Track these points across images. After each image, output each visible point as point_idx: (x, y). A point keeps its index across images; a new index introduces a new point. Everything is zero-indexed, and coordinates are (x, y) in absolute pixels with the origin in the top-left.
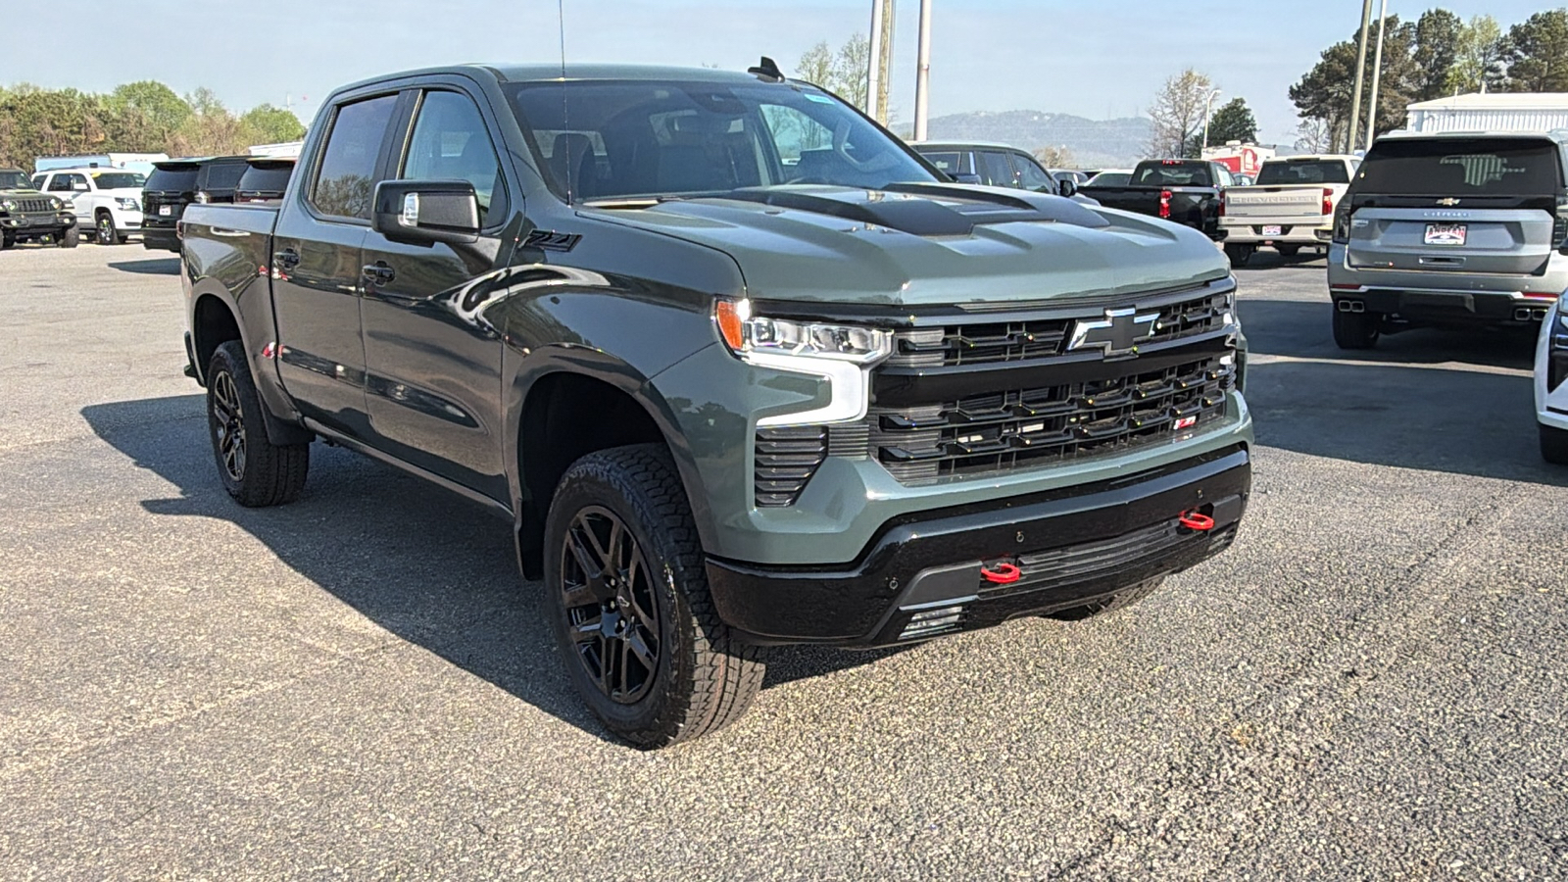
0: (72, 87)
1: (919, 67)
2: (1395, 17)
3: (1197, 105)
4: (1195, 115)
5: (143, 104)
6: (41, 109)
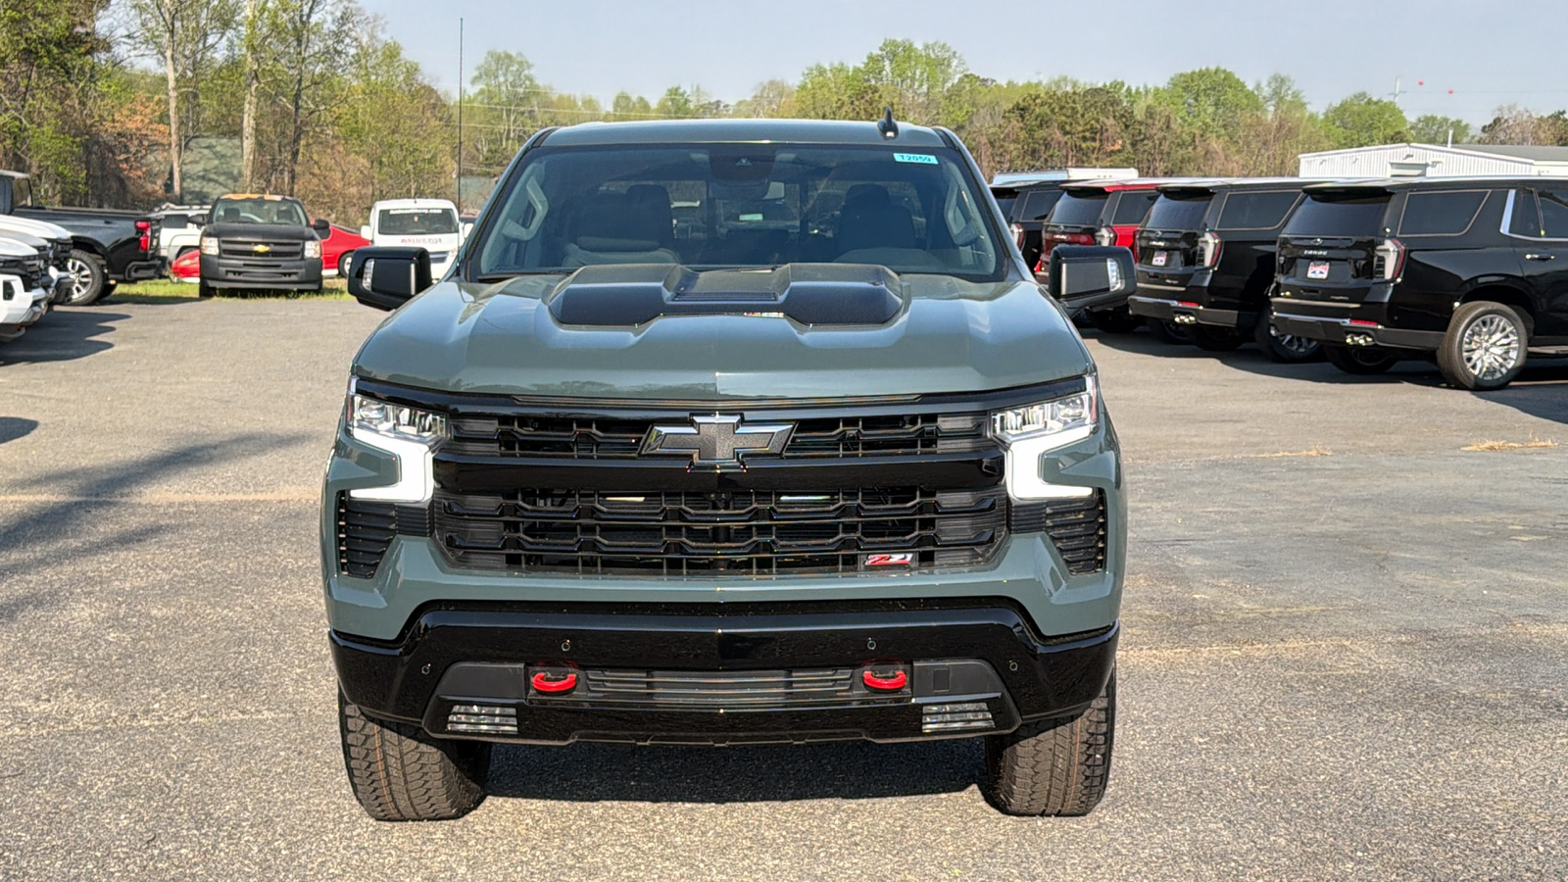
0: (1119, 80)
5: (1202, 98)
6: (1053, 110)
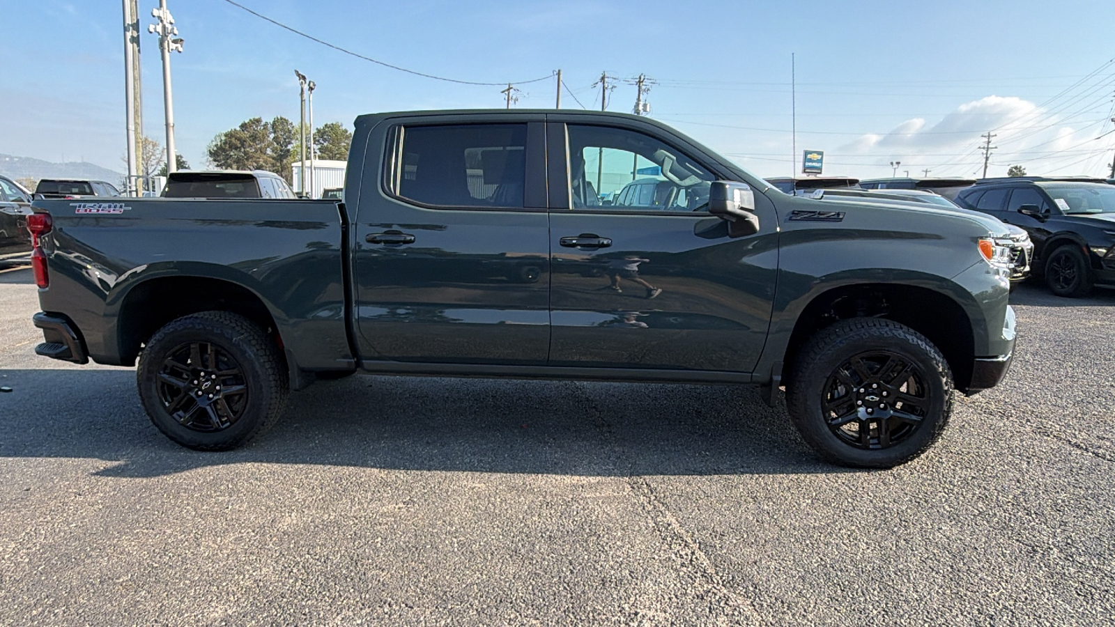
1: (167, 125)
2: (260, 118)
3: (153, 157)
4: (153, 163)
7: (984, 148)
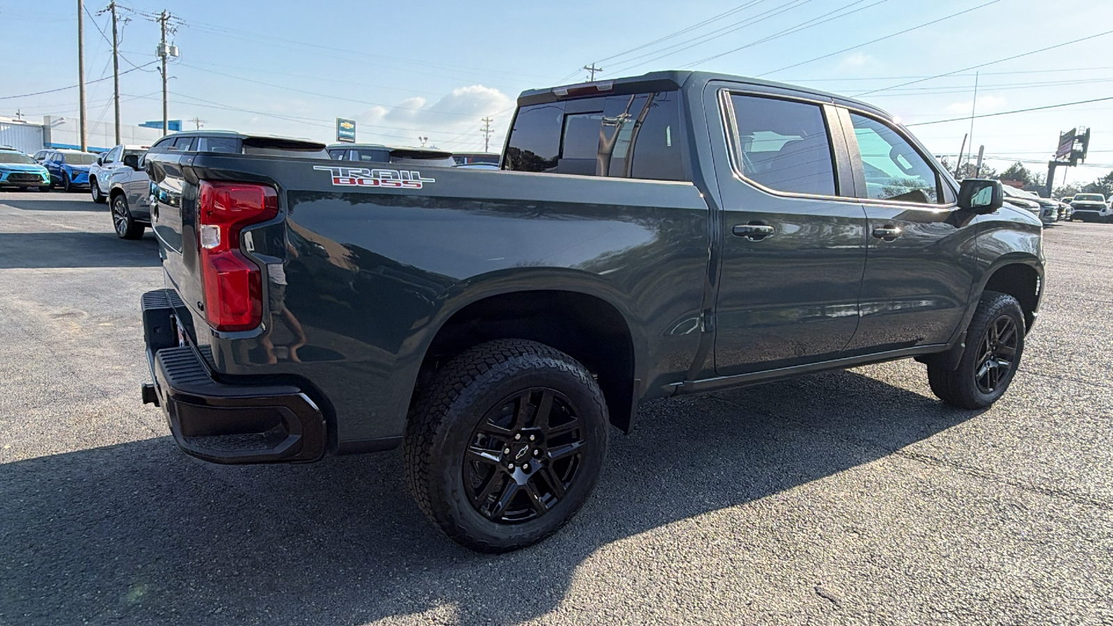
7: (484, 130)
